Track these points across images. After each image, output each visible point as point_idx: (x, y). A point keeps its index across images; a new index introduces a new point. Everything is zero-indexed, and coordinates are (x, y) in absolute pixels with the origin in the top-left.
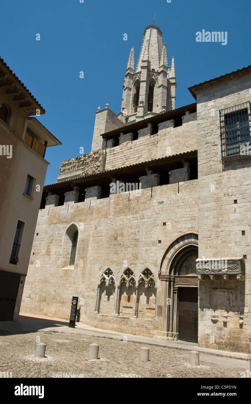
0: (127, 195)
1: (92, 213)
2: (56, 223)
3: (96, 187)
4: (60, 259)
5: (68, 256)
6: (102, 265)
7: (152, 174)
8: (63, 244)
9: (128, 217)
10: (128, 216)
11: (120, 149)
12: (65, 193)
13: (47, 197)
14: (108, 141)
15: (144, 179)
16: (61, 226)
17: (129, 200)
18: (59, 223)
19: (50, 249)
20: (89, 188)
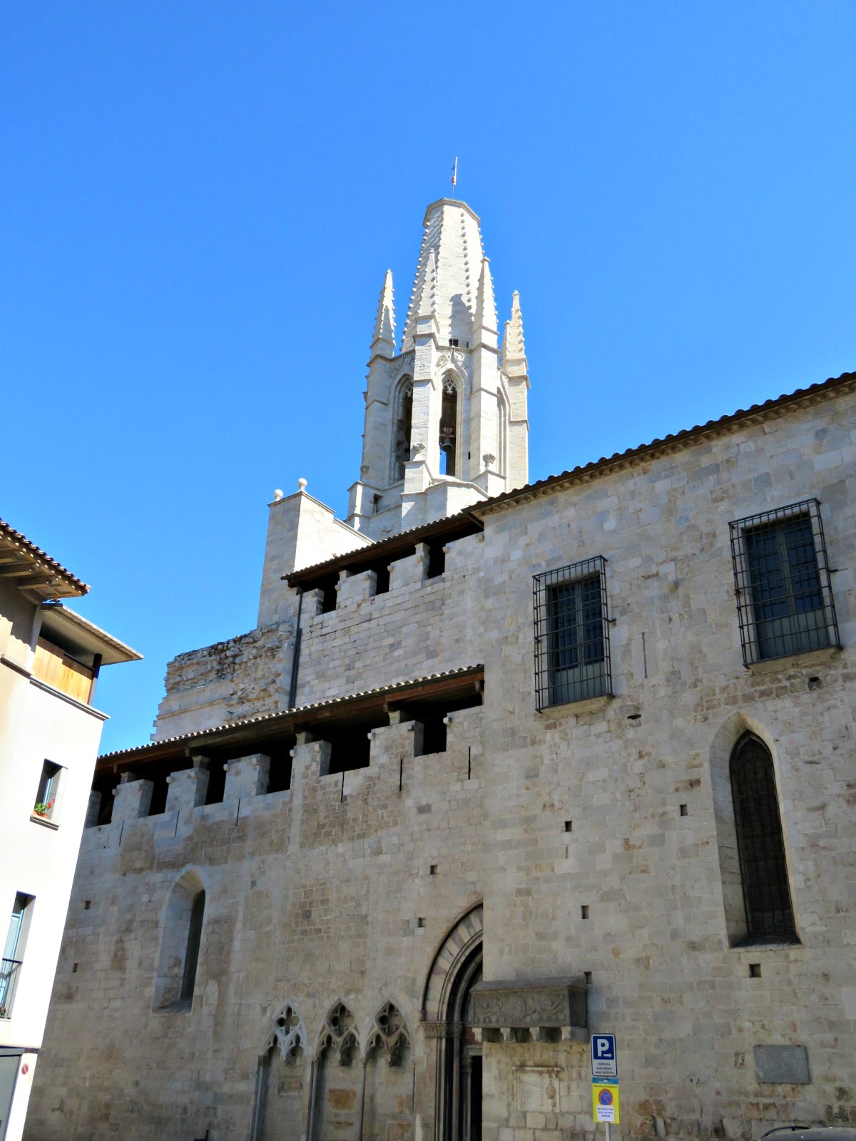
0: (336, 783)
1: (242, 839)
2: (141, 870)
3: (254, 759)
4: (154, 982)
5: (176, 970)
6: (270, 997)
7: (402, 721)
8: (161, 935)
9: (340, 849)
10: (340, 845)
11: (338, 619)
12: (169, 775)
13: (118, 786)
14: (305, 594)
15: (382, 736)
16: (156, 877)
17: (343, 799)
18: (151, 868)
19: (123, 950)
20: (235, 760)
